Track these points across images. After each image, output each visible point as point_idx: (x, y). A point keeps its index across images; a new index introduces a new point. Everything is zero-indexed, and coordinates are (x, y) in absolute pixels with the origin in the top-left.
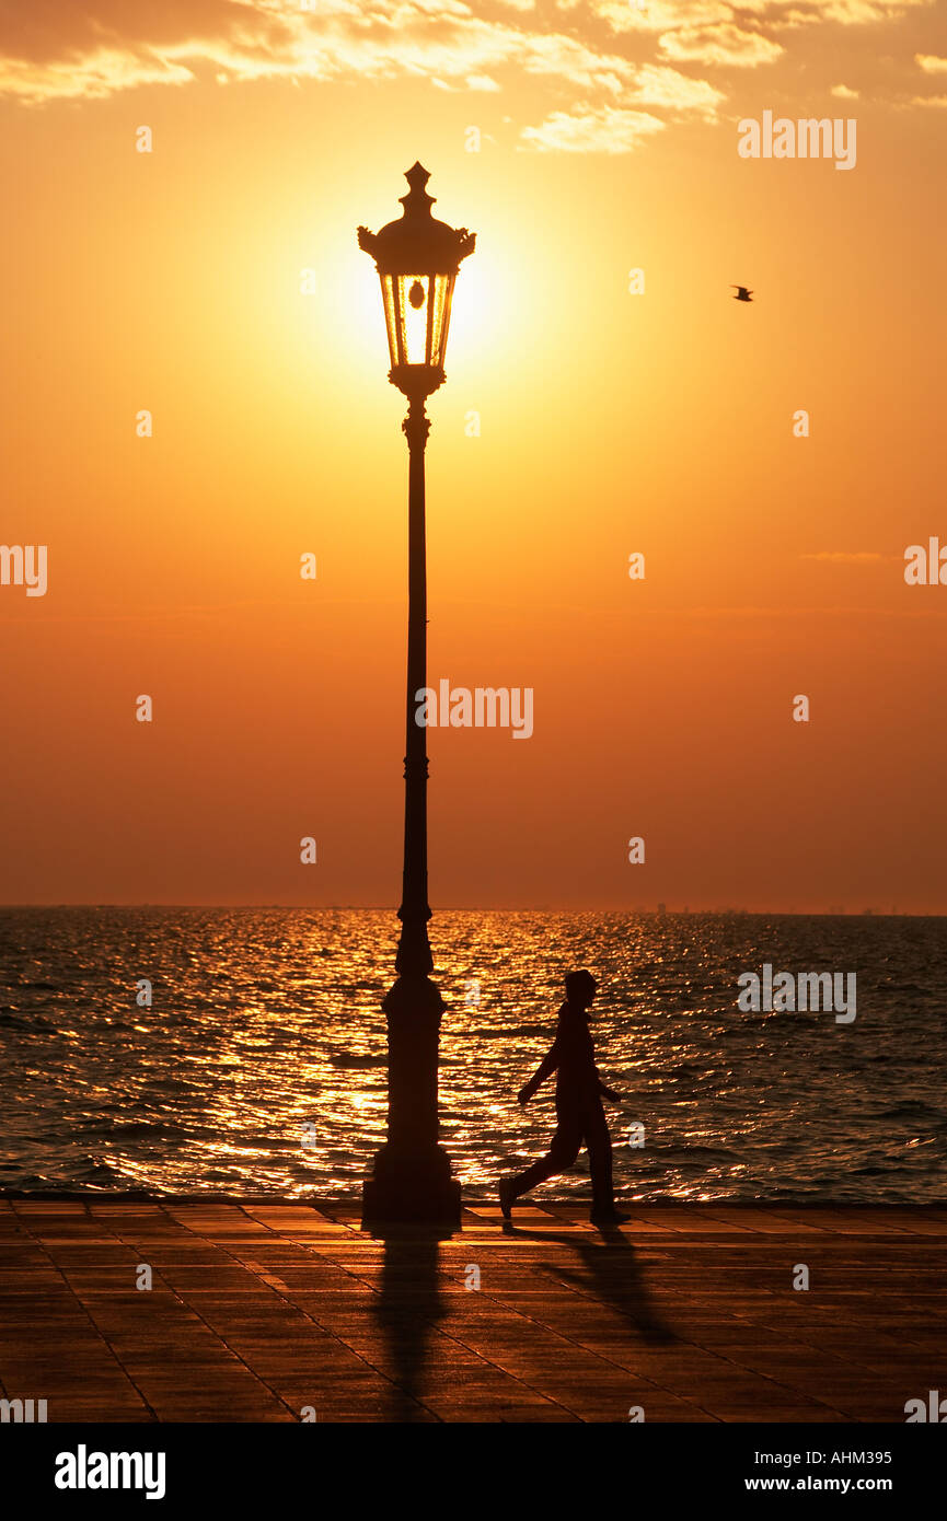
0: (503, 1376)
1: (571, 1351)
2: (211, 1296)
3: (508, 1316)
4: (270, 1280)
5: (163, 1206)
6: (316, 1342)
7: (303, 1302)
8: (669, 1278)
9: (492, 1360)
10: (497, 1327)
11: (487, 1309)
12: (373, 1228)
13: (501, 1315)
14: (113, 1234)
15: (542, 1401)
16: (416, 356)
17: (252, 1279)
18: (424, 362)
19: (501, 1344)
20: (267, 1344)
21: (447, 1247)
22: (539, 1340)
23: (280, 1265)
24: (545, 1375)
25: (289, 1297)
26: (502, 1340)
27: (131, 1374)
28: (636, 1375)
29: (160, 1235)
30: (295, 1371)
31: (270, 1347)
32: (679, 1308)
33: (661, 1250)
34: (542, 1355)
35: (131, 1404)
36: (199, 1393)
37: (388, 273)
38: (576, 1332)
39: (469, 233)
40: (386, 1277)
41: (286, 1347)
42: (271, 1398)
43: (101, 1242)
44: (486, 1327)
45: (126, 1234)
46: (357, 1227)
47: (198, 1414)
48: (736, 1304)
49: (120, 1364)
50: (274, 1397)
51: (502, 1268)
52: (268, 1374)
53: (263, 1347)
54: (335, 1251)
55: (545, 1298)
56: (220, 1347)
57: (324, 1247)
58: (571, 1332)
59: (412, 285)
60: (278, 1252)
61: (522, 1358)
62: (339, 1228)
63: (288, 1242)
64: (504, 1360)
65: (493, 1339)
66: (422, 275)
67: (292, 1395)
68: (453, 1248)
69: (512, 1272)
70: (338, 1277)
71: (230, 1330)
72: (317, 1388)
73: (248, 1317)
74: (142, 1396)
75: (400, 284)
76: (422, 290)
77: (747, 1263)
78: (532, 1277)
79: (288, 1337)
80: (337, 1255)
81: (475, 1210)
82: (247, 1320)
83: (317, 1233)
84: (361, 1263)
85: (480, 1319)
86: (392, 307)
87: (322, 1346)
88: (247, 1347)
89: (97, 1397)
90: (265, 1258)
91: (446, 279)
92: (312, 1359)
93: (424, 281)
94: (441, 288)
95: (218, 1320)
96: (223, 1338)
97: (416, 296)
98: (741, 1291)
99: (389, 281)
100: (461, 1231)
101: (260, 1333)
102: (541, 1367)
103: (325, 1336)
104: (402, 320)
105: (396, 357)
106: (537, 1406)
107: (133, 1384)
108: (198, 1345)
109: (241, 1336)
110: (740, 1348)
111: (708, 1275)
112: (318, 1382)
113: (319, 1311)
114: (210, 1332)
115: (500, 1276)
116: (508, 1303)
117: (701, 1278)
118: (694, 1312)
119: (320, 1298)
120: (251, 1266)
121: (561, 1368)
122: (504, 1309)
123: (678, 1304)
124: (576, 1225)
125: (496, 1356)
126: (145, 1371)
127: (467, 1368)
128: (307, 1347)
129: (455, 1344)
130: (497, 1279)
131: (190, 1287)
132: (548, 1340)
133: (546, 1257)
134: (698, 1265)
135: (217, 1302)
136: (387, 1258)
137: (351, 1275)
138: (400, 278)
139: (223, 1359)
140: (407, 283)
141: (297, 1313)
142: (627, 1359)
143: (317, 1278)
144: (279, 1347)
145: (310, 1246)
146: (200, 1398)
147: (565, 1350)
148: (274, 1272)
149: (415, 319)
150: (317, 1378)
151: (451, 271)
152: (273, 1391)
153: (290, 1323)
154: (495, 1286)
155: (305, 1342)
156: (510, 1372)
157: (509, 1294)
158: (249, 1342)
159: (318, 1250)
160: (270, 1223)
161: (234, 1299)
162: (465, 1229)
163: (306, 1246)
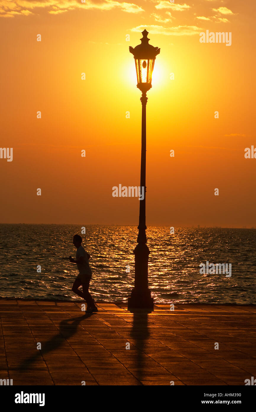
0: (170, 349)
1: (187, 343)
2: (91, 327)
3: (169, 333)
4: (106, 323)
5: (76, 303)
6: (120, 340)
7: (115, 329)
8: (210, 324)
9: (167, 345)
10: (167, 336)
11: (164, 332)
12: (131, 309)
13: (167, 333)
14: (63, 310)
15: (181, 356)
16: (144, 81)
17: (101, 323)
18: (146, 82)
19: (168, 341)
20: (107, 340)
21: (150, 315)
22: (178, 340)
23: (108, 319)
24: (181, 349)
25: (112, 328)
26: (168, 340)
27: (72, 347)
28: (205, 350)
29: (76, 311)
30: (115, 347)
31: (108, 341)
32: (214, 332)
33: (207, 317)
34: (180, 344)
35: (73, 355)
36: (91, 353)
37: (137, 59)
38: (188, 338)
39: (159, 48)
40: (134, 323)
41: (112, 341)
42: (110, 354)
43: (61, 313)
44: (164, 336)
45: (67, 310)
46: (127, 309)
47: (91, 358)
48: (229, 331)
49: (70, 345)
50: (111, 354)
51: (166, 321)
52: (109, 348)
53: (106, 341)
54: (122, 316)
55: (178, 329)
56: (95, 341)
57: (119, 315)
58: (186, 338)
59: (143, 62)
60: (107, 316)
61: (174, 345)
62: (122, 310)
63: (109, 313)
64: (170, 345)
65: (166, 340)
66: (146, 59)
67: (115, 354)
68: (153, 315)
69: (169, 322)
70: (124, 323)
71: (97, 336)
72: (122, 352)
73: (101, 333)
74: (76, 353)
75: (140, 62)
76: (146, 63)
77: (230, 320)
78: (175, 323)
79: (113, 338)
80: (122, 317)
81: (157, 305)
82: (101, 334)
83: (116, 311)
84: (129, 319)
85: (162, 334)
86: (138, 68)
87: (121, 341)
88: (102, 341)
89: (65, 353)
90: (104, 317)
91: (152, 60)
92: (120, 344)
93: (147, 61)
94: (151, 63)
95: (94, 333)
96: (95, 338)
97: (144, 65)
98: (229, 328)
99: (137, 61)
100: (153, 311)
101: (105, 337)
102: (180, 347)
103: (122, 338)
104: (141, 71)
105: (139, 81)
106: (180, 358)
107: (74, 350)
108: (89, 340)
109: (100, 338)
110: (232, 343)
111: (221, 323)
112: (122, 350)
113: (120, 332)
114: (92, 336)
115: (166, 323)
116: (169, 330)
117: (219, 324)
118: (218, 333)
119: (119, 328)
120: (101, 319)
121: (185, 348)
122: (168, 332)
123: (213, 331)
124: (184, 310)
125: (167, 344)
126: (76, 347)
127: (160, 347)
128: (118, 341)
129: (156, 341)
130: (165, 324)
131: (85, 325)
132: (180, 340)
133: (177, 318)
134: (217, 321)
135: (93, 329)
136: (134, 318)
137: (127, 322)
138: (140, 60)
139: (96, 344)
140: (142, 61)
141: (114, 332)
142: (202, 346)
143: (119, 323)
144: (110, 341)
145: (115, 314)
146: (91, 354)
147: (185, 343)
148: (107, 321)
149: (144, 71)
150: (121, 349)
151: (154, 58)
152: (110, 353)
153: (113, 335)
154: (165, 326)
155: (117, 340)
156: (172, 348)
157: (169, 328)
158: (102, 339)
159: (118, 316)
160: (104, 308)
161: (97, 328)
162: (155, 310)
163: (114, 314)
